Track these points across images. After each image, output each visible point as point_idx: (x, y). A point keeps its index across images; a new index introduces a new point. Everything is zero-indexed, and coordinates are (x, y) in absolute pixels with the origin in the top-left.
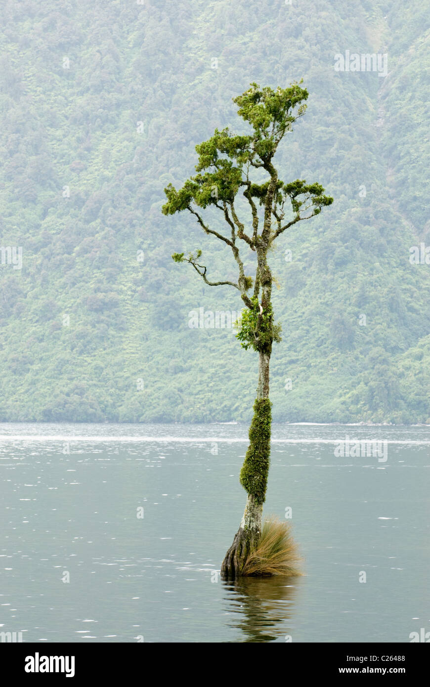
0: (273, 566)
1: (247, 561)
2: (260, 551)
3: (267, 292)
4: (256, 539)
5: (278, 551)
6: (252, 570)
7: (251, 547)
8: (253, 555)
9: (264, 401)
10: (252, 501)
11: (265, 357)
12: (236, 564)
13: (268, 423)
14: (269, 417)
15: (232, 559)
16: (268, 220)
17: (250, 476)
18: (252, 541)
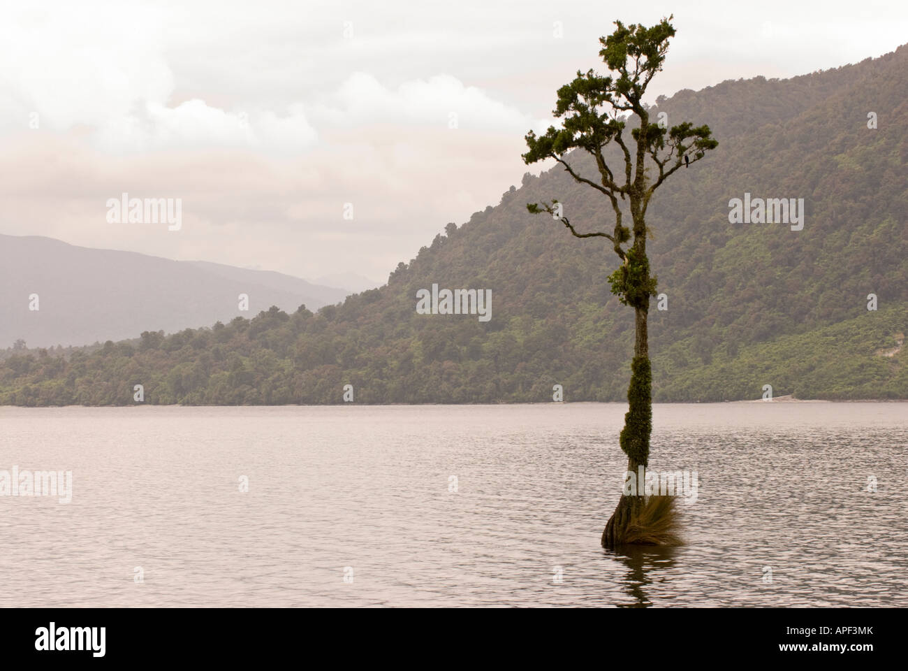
0: (652, 534)
1: (628, 529)
2: (642, 518)
3: (640, 242)
4: (637, 507)
5: (660, 517)
6: (631, 539)
7: (633, 515)
8: (634, 523)
9: (642, 359)
10: (632, 466)
11: (641, 312)
12: (615, 533)
13: (646, 383)
14: (647, 377)
15: (612, 527)
16: (640, 166)
17: (628, 439)
18: (633, 509)
